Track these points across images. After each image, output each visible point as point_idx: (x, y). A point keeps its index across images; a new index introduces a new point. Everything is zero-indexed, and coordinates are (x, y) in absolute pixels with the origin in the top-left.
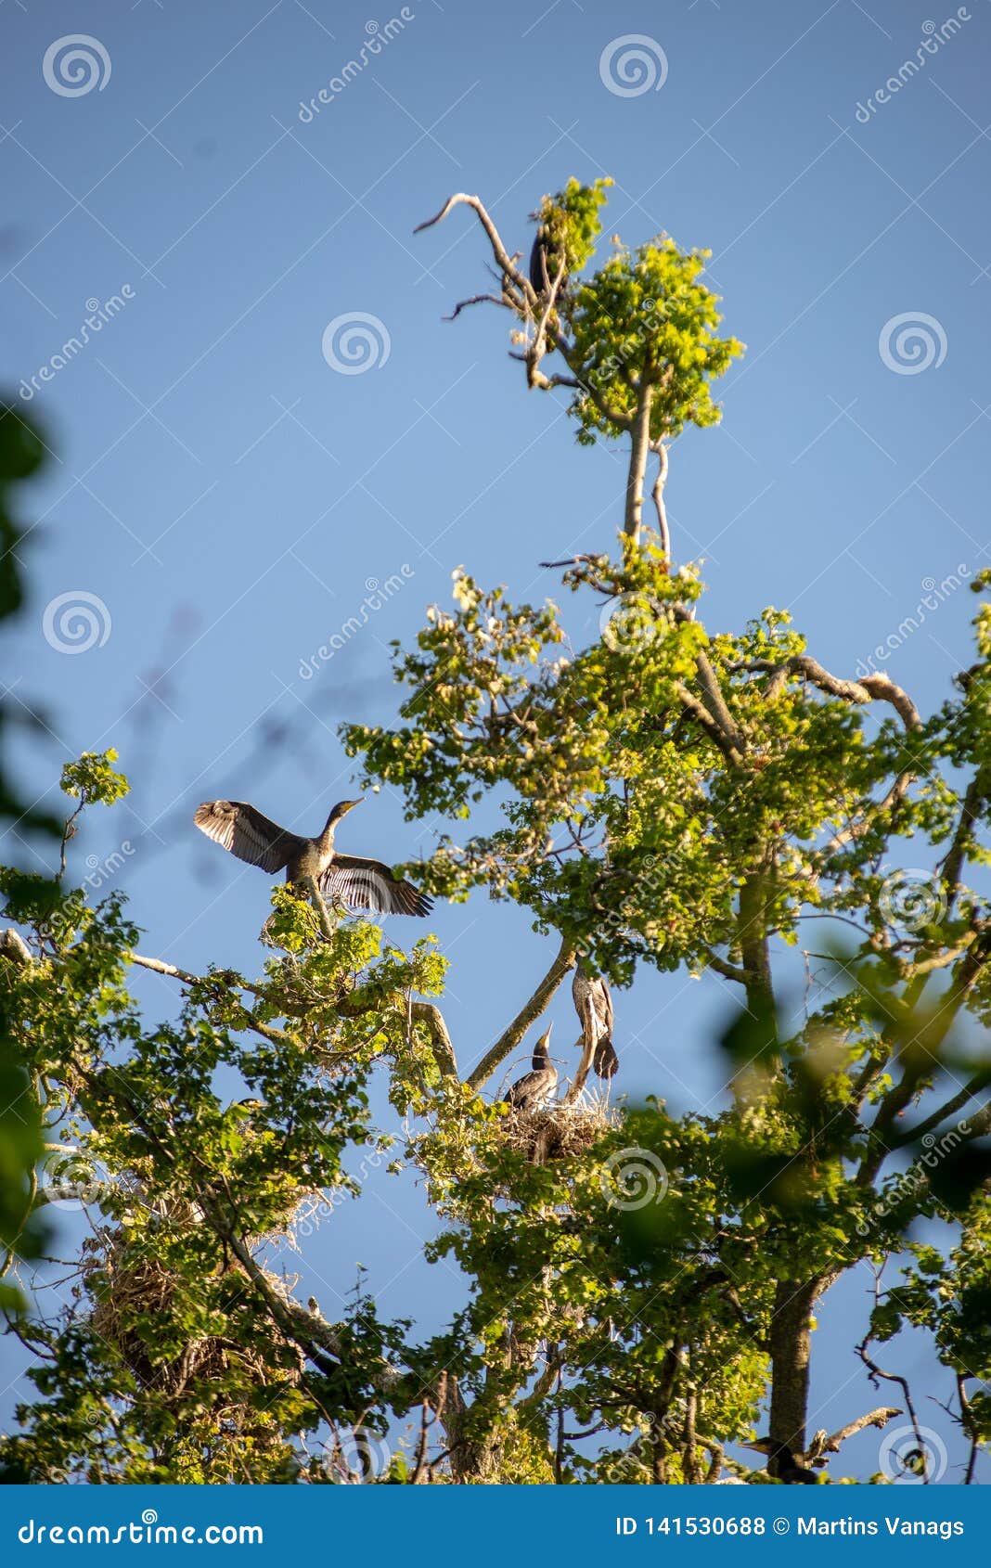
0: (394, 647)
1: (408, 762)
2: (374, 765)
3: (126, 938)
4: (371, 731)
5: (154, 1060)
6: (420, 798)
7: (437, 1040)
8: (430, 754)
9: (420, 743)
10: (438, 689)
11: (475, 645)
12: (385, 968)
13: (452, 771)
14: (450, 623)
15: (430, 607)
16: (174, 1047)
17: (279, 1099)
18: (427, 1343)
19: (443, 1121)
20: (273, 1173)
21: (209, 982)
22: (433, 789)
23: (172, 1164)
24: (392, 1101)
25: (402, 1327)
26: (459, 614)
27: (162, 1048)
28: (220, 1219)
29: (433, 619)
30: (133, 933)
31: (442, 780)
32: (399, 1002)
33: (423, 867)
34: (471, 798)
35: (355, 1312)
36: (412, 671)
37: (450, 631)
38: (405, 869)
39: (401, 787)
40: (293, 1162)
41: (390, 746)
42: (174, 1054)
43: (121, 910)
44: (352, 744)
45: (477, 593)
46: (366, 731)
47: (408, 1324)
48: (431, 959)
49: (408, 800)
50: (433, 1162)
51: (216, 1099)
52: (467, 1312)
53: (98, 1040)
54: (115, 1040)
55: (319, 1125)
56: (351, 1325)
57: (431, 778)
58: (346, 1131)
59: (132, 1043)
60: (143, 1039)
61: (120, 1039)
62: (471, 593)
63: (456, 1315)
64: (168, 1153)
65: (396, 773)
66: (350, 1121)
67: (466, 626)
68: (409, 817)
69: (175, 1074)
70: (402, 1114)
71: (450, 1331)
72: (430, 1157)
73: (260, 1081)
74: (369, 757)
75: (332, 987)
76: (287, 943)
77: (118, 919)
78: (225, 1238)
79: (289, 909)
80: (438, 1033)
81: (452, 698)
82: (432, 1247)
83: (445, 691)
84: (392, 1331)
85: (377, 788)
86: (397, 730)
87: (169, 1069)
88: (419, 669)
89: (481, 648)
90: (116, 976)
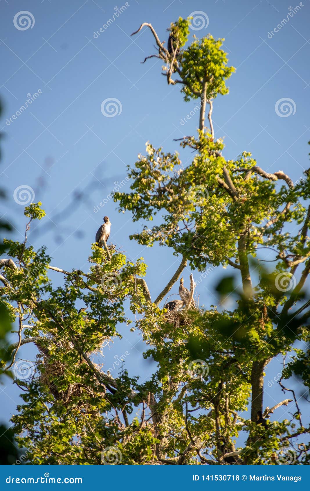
0: (128, 167)
1: (133, 203)
2: (123, 204)
3: (47, 260)
5: (57, 298)
6: (137, 214)
7: (145, 290)
8: (140, 201)
9: (137, 197)
10: (142, 180)
11: (153, 166)
12: (128, 268)
13: (147, 206)
14: (145, 159)
15: (139, 154)
16: (63, 294)
17: (96, 309)
18: (144, 383)
19: (147, 315)
20: (95, 332)
21: (73, 274)
22: (141, 212)
23: (63, 330)
24: (131, 309)
25: (136, 379)
26: (148, 156)
27: (59, 294)
28: (79, 347)
29: (140, 158)
30: (49, 259)
31: (144, 209)
32: (133, 278)
33: (139, 236)
34: (153, 214)
35: (121, 374)
36: (134, 175)
37: (145, 162)
38: (133, 237)
39: (131, 211)
40: (101, 329)
41: (127, 198)
42: (63, 296)
43: (45, 252)
44: (115, 198)
46: (120, 194)
47: (138, 378)
48: (142, 265)
49: (134, 215)
50: (144, 328)
51: (76, 309)
52: (157, 374)
53: (39, 292)
54: (44, 292)
55: (109, 317)
56: (120, 378)
57: (141, 208)
58: (117, 319)
59: (50, 293)
60: (53, 292)
61: (46, 292)
62: (152, 150)
63: (153, 375)
64: (62, 326)
65: (130, 207)
66: (118, 315)
67: (150, 160)
68: (134, 220)
69: (63, 302)
70: (134, 313)
71: (151, 380)
72: (143, 326)
73: (90, 304)
74: (121, 202)
76: (97, 261)
77: (44, 255)
78: (80, 353)
79: (97, 250)
80: (145, 288)
81: (146, 183)
82: (145, 354)
83: (144, 181)
84: (133, 380)
85: (124, 212)
86: (129, 193)
87: (61, 301)
88: (136, 174)
89: (155, 167)
90: (44, 272)
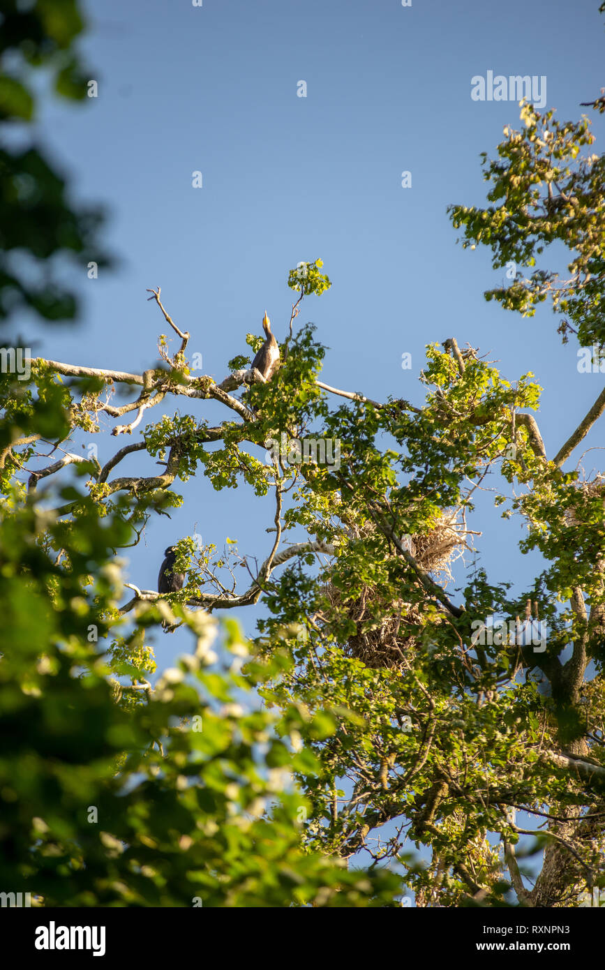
0: (484, 157)
1: (493, 229)
2: (472, 233)
3: (317, 354)
4: (468, 210)
5: (338, 429)
6: (502, 253)
7: (532, 436)
8: (507, 223)
9: (500, 215)
10: (512, 179)
11: (535, 149)
12: (497, 392)
13: (524, 235)
14: (519, 137)
15: (505, 127)
16: (350, 419)
17: (419, 452)
18: (519, 598)
19: (538, 486)
20: (418, 497)
21: (388, 407)
22: (511, 247)
23: (352, 492)
24: (504, 474)
25: (504, 587)
26: (524, 130)
27: (342, 421)
28: (385, 525)
29: (508, 134)
30: (321, 350)
31: (516, 242)
32: (509, 413)
33: (503, 292)
34: (536, 252)
35: (473, 578)
36: (495, 172)
37: (519, 142)
38: (493, 294)
39: (490, 246)
40: (430, 491)
41: (481, 219)
42: (351, 425)
43: (313, 335)
44: (457, 219)
45: (536, 115)
46: (466, 209)
47: (508, 586)
48: (531, 387)
49: (495, 254)
50: (531, 511)
51: (378, 451)
52: (544, 577)
53: (302, 416)
54: (312, 416)
55: (446, 466)
56: (472, 587)
57: (510, 240)
58: (463, 470)
59: (324, 418)
60: (330, 416)
61: (316, 415)
62: (533, 115)
63: (536, 579)
64: (349, 485)
65: (486, 236)
66: (465, 464)
67: (529, 137)
68: (496, 266)
69: (352, 436)
70: (510, 481)
71: (533, 590)
72: (529, 508)
73: (406, 440)
74: (468, 227)
75: (466, 407)
76: (436, 380)
77: (311, 342)
78: (389, 538)
79: (437, 359)
80: (533, 432)
81: (520, 185)
82: (524, 544)
83: (516, 180)
84: (498, 590)
85: (473, 247)
86: (486, 209)
87: (348, 434)
88: (499, 170)
89: (540, 152)
90: (311, 377)
